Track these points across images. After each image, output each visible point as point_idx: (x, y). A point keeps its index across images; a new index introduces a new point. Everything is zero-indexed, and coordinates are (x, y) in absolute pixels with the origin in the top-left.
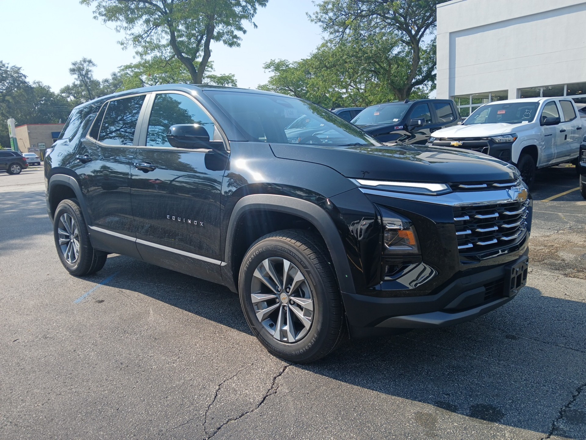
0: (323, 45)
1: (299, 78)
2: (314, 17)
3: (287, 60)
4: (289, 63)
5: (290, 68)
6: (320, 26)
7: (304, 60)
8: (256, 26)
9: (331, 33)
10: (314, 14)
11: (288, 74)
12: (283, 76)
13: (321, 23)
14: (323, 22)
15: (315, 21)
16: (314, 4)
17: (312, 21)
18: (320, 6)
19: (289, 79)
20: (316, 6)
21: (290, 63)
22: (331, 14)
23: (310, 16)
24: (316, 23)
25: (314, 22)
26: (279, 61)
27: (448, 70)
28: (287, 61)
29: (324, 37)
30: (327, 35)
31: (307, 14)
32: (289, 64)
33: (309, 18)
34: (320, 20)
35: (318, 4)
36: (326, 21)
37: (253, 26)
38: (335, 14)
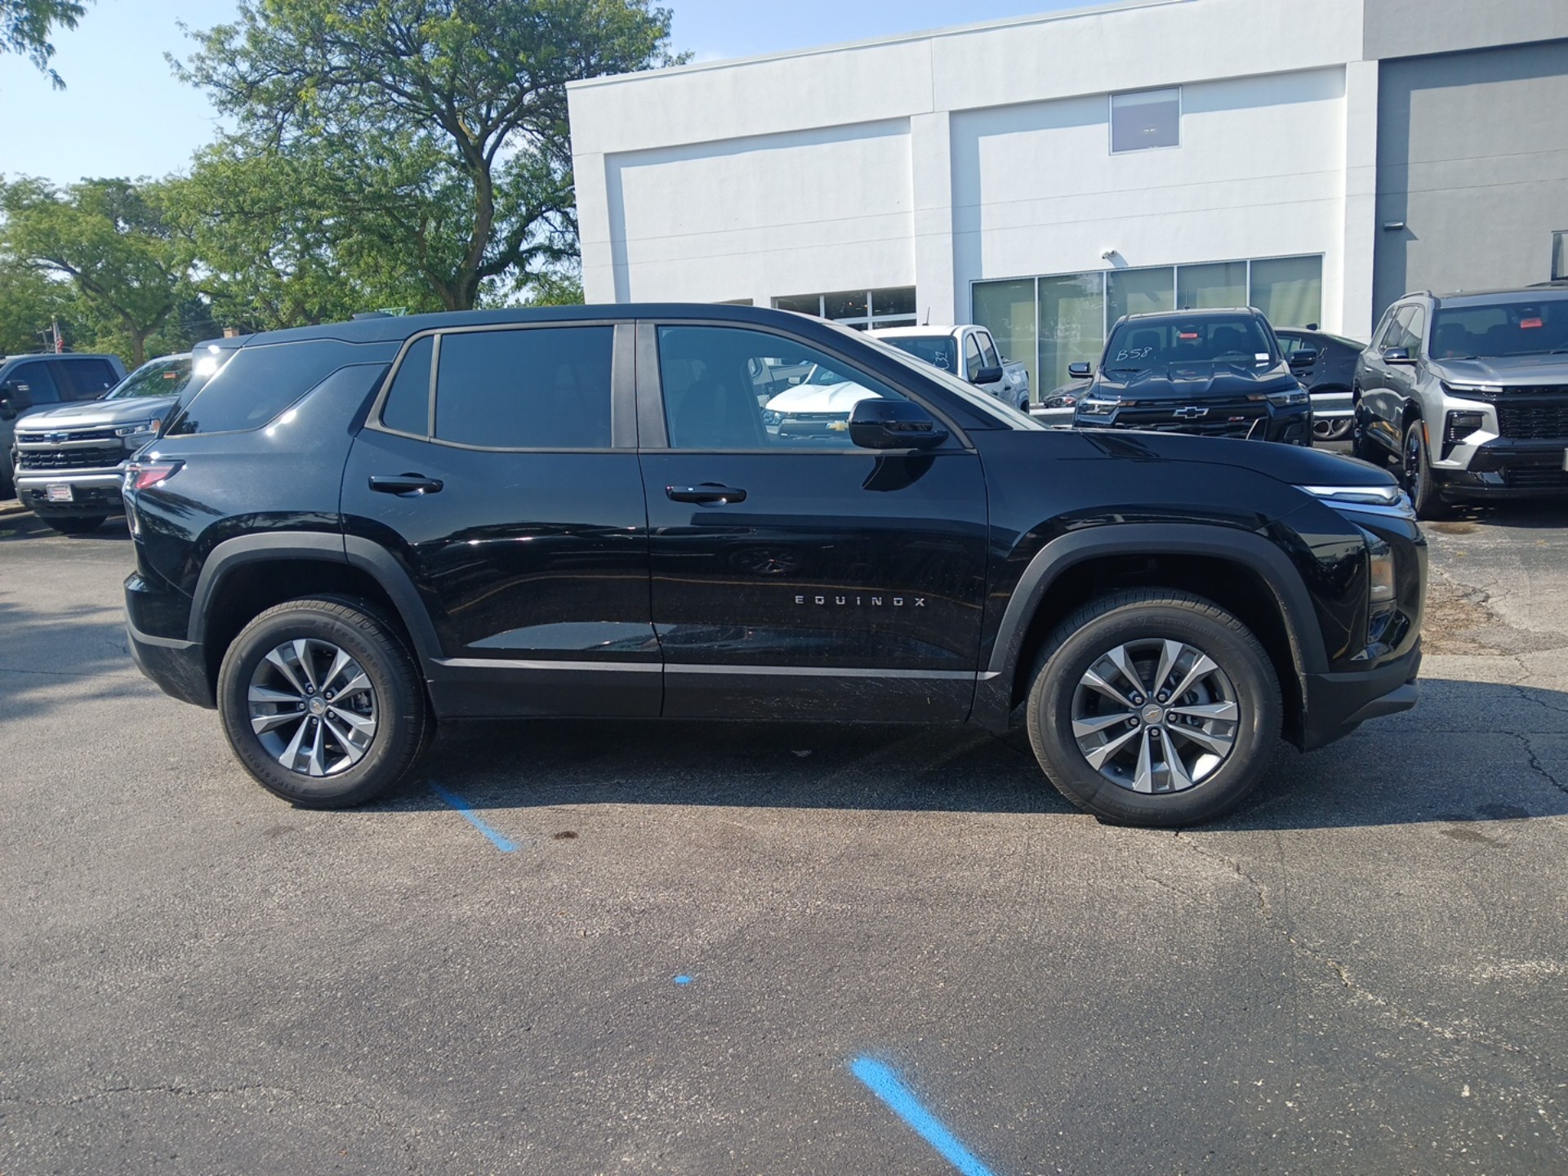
0: (217, 150)
1: (96, 234)
2: (190, 68)
3: (47, 180)
4: (53, 189)
5: (55, 202)
6: (211, 95)
7: (91, 181)
8: (59, 81)
9: (245, 119)
10: (191, 60)
11: (59, 223)
12: (42, 227)
13: (212, 88)
14: (217, 84)
15: (193, 78)
16: (183, 31)
17: (183, 78)
18: (202, 39)
19: (63, 238)
20: (190, 39)
21: (59, 190)
22: (244, 66)
23: (179, 65)
24: (196, 85)
25: (190, 83)
26: (18, 178)
27: (609, 246)
28: (47, 183)
29: (222, 128)
30: (232, 124)
31: (167, 56)
32: (55, 193)
33: (175, 70)
34: (208, 79)
35: (195, 32)
36: (228, 82)
37: (51, 79)
38: (254, 68)
